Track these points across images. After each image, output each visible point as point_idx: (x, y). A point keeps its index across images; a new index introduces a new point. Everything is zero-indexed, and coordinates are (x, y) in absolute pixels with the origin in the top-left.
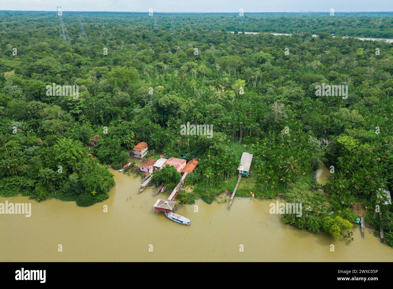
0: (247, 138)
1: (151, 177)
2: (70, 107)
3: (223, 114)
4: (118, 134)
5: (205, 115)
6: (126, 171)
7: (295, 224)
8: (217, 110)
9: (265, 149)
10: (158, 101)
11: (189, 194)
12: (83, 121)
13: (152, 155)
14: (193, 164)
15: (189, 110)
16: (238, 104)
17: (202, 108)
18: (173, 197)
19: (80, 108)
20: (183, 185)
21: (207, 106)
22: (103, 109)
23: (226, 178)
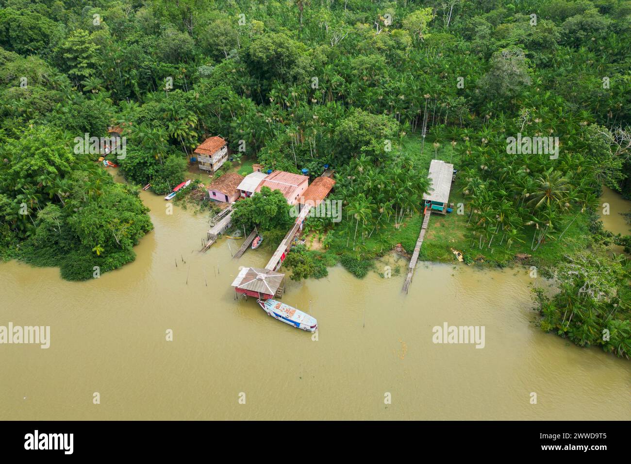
0: (439, 129)
1: (231, 214)
2: (69, 63)
3: (388, 78)
4: (162, 119)
5: (349, 79)
6: (178, 198)
7: (570, 335)
8: (373, 69)
9: (484, 153)
10: (248, 48)
11: (314, 254)
12: (93, 91)
13: (236, 165)
14: (324, 185)
15: (316, 69)
16: (418, 58)
17: (343, 65)
18: (278, 263)
19: (91, 66)
20: (302, 233)
21: (354, 62)
22: (138, 67)
23: (398, 217)
